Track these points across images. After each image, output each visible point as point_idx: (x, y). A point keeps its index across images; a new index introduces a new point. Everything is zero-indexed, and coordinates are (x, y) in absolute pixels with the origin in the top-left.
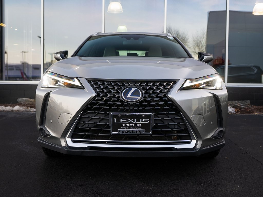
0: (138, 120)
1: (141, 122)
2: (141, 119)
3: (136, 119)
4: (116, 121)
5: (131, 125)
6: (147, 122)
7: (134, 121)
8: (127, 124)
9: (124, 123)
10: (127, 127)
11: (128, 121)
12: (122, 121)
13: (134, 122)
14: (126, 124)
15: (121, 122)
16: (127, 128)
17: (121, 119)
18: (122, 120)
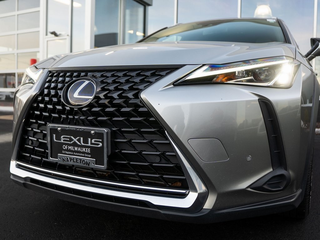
0: (86, 141)
1: (89, 145)
2: (90, 139)
3: (82, 138)
4: (56, 139)
5: (76, 149)
6: (98, 144)
7: (79, 140)
8: (70, 145)
9: (66, 144)
10: (70, 151)
11: (71, 140)
12: (64, 140)
13: (80, 143)
14: (68, 145)
15: (62, 141)
16: (70, 153)
17: (62, 137)
18: (64, 138)
